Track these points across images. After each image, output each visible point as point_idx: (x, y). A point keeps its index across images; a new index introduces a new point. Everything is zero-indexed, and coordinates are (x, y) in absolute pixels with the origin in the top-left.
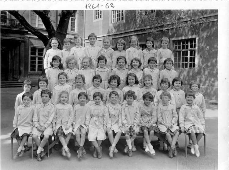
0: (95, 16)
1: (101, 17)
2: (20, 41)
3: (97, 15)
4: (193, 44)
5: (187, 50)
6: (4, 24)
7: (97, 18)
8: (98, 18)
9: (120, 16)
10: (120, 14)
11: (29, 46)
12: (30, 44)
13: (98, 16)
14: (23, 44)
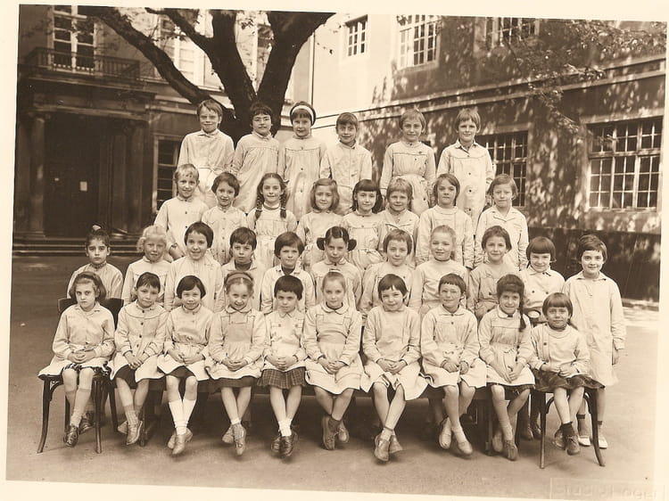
0: (345, 46)
1: (363, 51)
2: (132, 123)
3: (350, 43)
4: (653, 135)
5: (631, 153)
6: (90, 71)
7: (350, 54)
8: (355, 53)
9: (422, 48)
10: (422, 41)
11: (156, 138)
12: (158, 131)
13: (356, 47)
14: (140, 130)
